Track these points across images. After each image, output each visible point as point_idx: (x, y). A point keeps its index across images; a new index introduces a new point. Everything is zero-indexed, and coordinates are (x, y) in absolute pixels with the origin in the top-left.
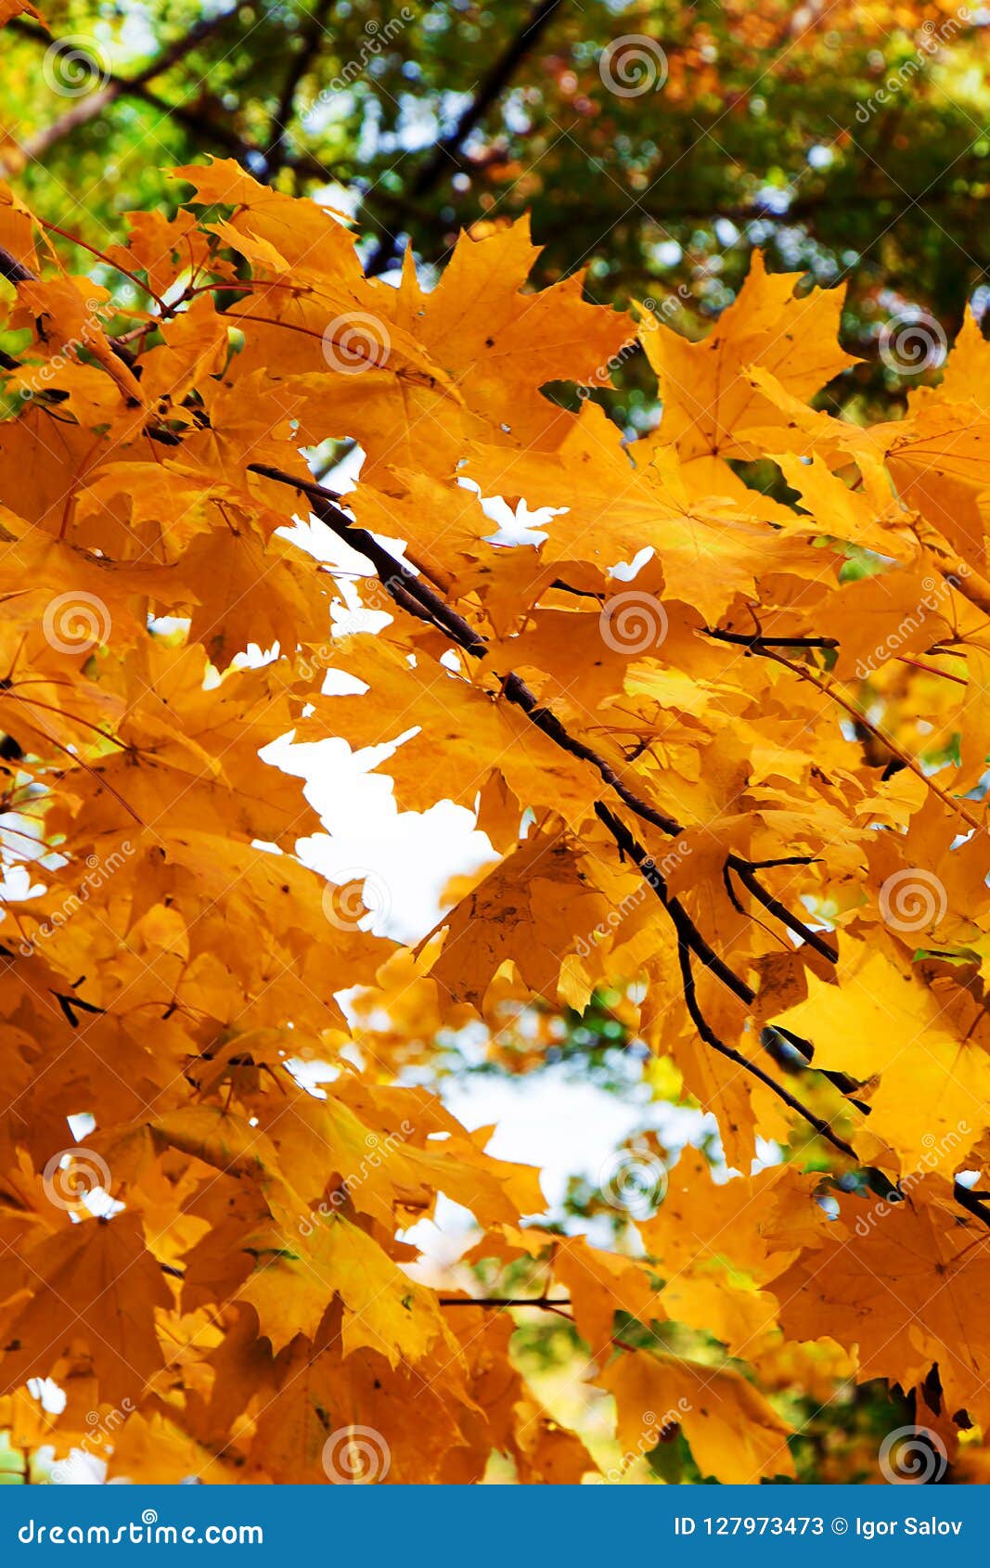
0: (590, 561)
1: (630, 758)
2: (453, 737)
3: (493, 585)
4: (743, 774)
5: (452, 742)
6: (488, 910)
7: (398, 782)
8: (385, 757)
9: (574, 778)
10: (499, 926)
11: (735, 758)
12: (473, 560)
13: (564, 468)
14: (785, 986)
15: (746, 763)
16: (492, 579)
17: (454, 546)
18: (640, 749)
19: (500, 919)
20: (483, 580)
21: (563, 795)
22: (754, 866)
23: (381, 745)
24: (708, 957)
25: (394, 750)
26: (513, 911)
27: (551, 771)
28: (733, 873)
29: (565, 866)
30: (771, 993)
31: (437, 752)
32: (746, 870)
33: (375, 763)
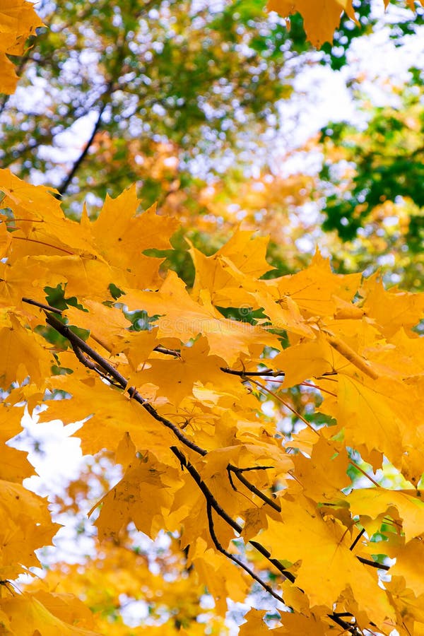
0: (177, 337)
1: (183, 428)
2: (109, 417)
3: (132, 348)
4: (234, 432)
5: (110, 419)
6: (122, 496)
7: (83, 441)
8: (77, 429)
9: (161, 436)
10: (126, 503)
11: (230, 425)
12: (121, 338)
13: (162, 299)
14: (256, 523)
15: (235, 427)
16: (131, 345)
17: (113, 332)
18: (186, 424)
19: (127, 500)
20: (127, 346)
21: (156, 444)
22: (242, 470)
23: (77, 422)
24: (220, 512)
25: (82, 425)
26: (133, 497)
27: (151, 432)
28: (232, 473)
29: (155, 477)
30: (251, 527)
31: (102, 425)
32: (238, 472)
33: (73, 432)
